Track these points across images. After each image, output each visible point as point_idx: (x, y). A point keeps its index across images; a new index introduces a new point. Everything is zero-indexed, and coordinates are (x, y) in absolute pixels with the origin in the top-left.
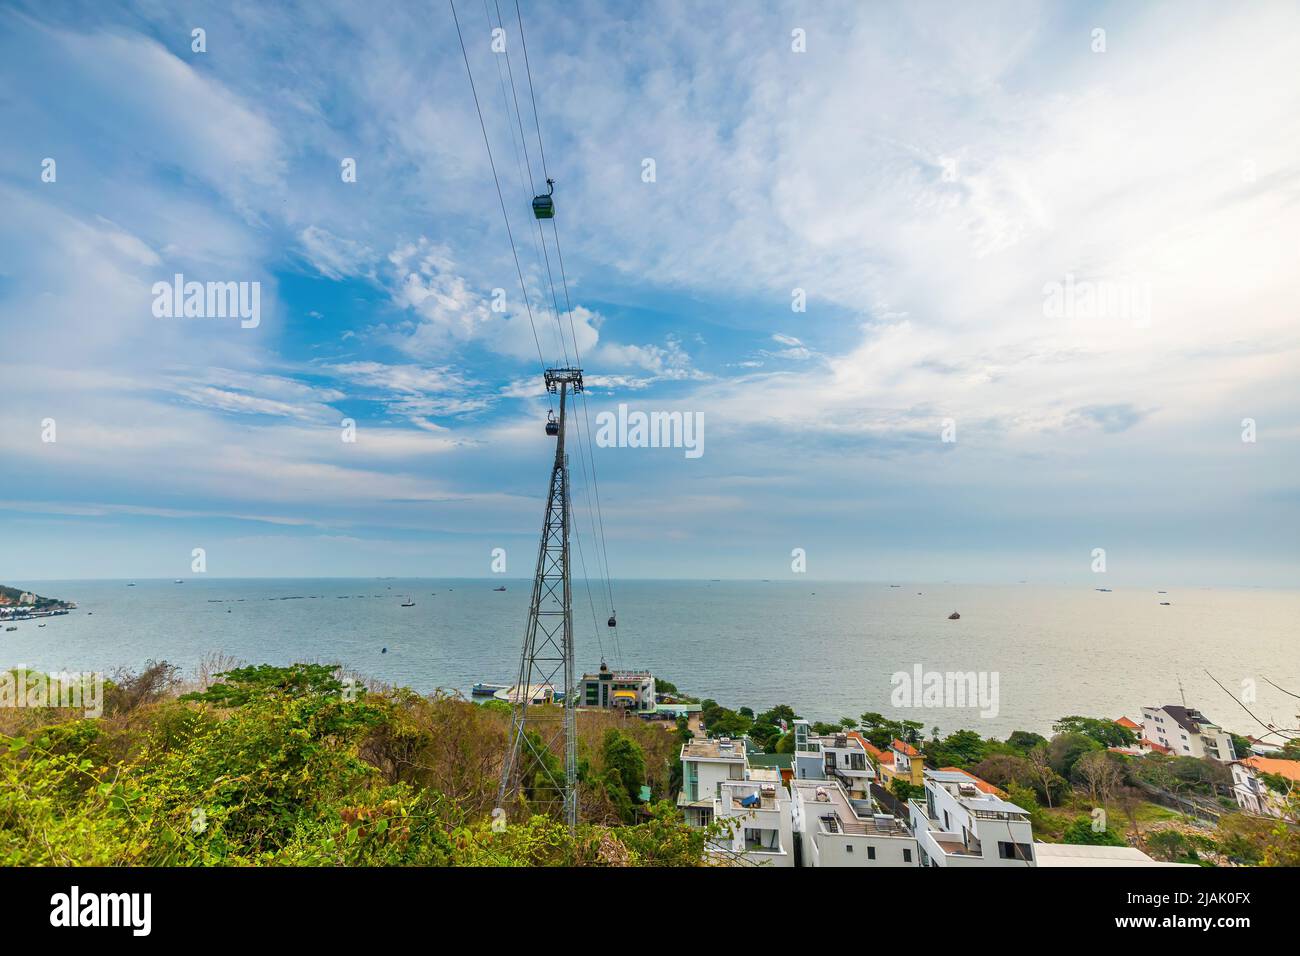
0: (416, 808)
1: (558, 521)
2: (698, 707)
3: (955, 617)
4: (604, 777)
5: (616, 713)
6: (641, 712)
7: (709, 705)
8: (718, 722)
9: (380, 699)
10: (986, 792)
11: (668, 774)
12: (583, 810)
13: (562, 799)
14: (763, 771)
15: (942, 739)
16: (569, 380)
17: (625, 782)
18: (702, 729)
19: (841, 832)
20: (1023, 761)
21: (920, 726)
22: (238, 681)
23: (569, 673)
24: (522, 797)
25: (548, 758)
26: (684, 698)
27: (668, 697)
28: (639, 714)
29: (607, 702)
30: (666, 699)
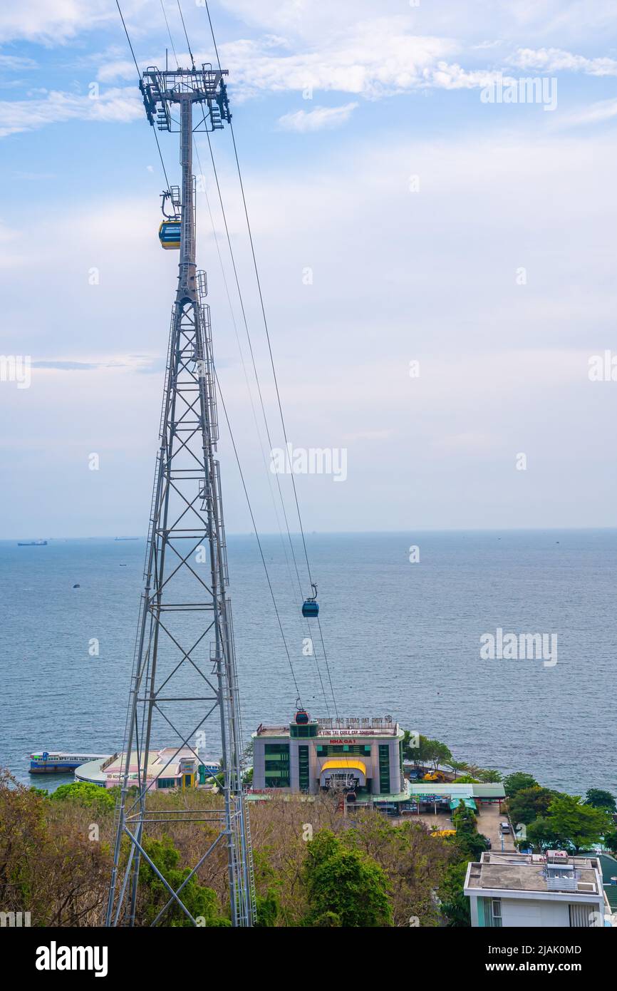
1: (192, 416)
2: (498, 789)
5: (330, 802)
6: (380, 799)
7: (519, 785)
16: (198, 96)
18: (506, 832)
23: (229, 726)
25: (194, 894)
26: (466, 770)
27: (431, 769)
28: (375, 803)
29: (307, 781)
30: (427, 773)
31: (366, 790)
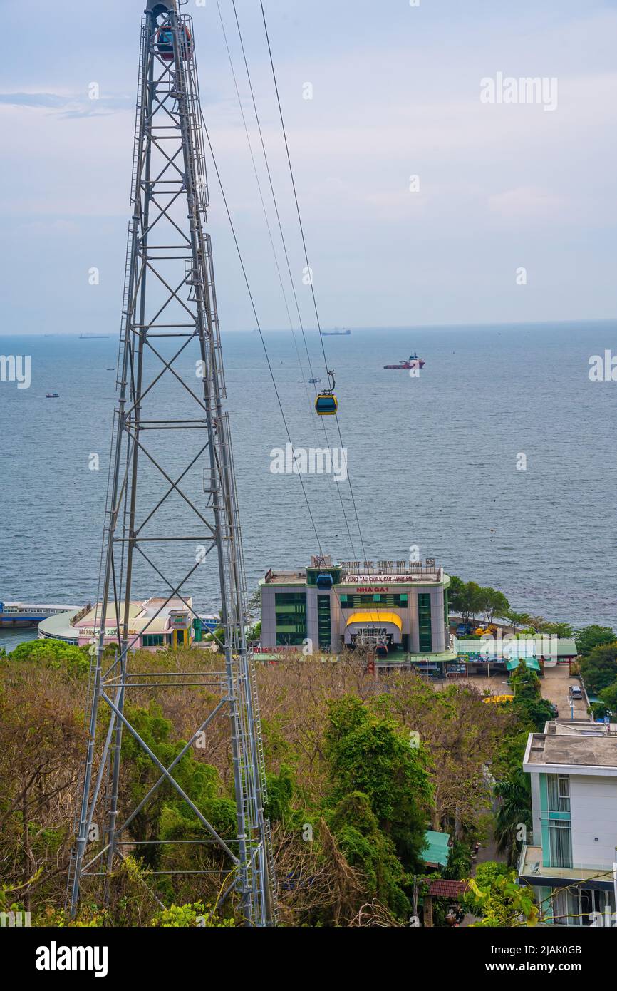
2: (567, 646)
4: (333, 812)
5: (357, 663)
6: (420, 659)
11: (490, 804)
12: (285, 887)
13: (230, 864)
17: (383, 823)
18: (577, 697)
23: (229, 571)
24: (131, 863)
25: (190, 771)
26: (527, 624)
27: (483, 623)
28: (413, 663)
29: (329, 638)
30: (479, 627)
31: (402, 648)
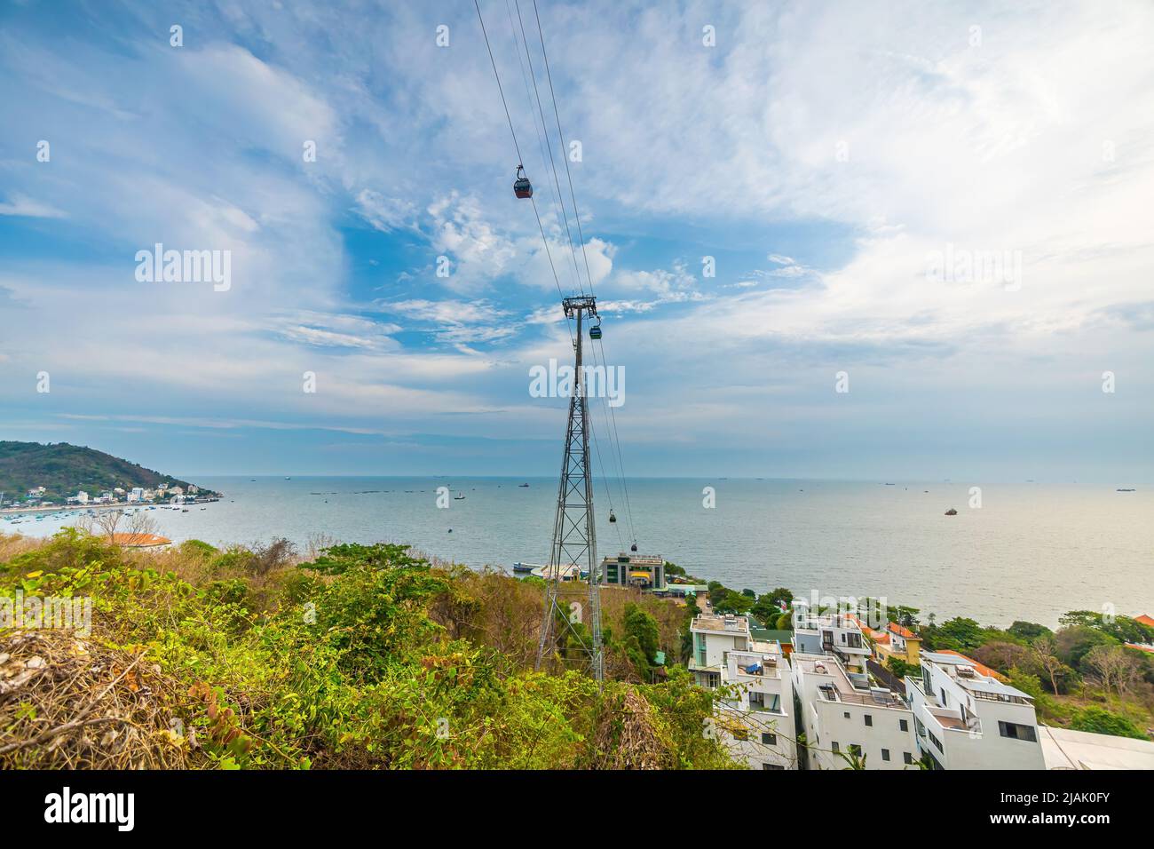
0: (477, 660)
1: (579, 428)
2: (705, 588)
3: (952, 513)
5: (634, 590)
6: (655, 590)
7: (714, 586)
8: (723, 600)
9: (442, 573)
10: (985, 674)
11: (679, 643)
12: (609, 668)
13: (590, 659)
14: (765, 644)
15: (939, 623)
16: (584, 306)
17: (642, 647)
18: (708, 606)
19: (838, 700)
20: (1025, 649)
21: (916, 611)
22: (336, 555)
24: (557, 655)
26: (692, 579)
27: (677, 578)
29: (625, 581)
30: (675, 580)
31: (649, 586)
